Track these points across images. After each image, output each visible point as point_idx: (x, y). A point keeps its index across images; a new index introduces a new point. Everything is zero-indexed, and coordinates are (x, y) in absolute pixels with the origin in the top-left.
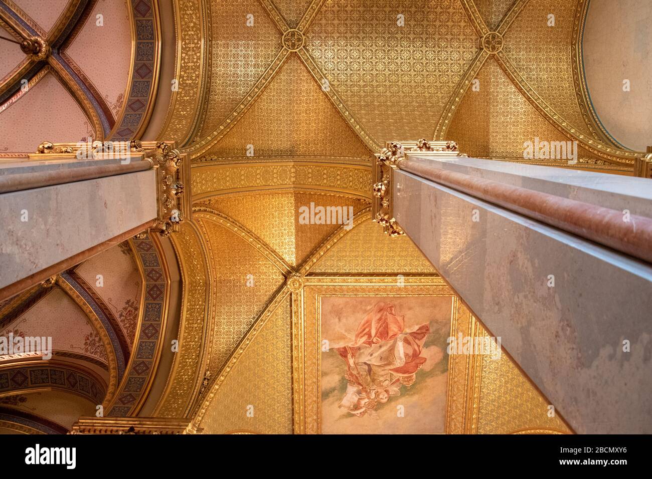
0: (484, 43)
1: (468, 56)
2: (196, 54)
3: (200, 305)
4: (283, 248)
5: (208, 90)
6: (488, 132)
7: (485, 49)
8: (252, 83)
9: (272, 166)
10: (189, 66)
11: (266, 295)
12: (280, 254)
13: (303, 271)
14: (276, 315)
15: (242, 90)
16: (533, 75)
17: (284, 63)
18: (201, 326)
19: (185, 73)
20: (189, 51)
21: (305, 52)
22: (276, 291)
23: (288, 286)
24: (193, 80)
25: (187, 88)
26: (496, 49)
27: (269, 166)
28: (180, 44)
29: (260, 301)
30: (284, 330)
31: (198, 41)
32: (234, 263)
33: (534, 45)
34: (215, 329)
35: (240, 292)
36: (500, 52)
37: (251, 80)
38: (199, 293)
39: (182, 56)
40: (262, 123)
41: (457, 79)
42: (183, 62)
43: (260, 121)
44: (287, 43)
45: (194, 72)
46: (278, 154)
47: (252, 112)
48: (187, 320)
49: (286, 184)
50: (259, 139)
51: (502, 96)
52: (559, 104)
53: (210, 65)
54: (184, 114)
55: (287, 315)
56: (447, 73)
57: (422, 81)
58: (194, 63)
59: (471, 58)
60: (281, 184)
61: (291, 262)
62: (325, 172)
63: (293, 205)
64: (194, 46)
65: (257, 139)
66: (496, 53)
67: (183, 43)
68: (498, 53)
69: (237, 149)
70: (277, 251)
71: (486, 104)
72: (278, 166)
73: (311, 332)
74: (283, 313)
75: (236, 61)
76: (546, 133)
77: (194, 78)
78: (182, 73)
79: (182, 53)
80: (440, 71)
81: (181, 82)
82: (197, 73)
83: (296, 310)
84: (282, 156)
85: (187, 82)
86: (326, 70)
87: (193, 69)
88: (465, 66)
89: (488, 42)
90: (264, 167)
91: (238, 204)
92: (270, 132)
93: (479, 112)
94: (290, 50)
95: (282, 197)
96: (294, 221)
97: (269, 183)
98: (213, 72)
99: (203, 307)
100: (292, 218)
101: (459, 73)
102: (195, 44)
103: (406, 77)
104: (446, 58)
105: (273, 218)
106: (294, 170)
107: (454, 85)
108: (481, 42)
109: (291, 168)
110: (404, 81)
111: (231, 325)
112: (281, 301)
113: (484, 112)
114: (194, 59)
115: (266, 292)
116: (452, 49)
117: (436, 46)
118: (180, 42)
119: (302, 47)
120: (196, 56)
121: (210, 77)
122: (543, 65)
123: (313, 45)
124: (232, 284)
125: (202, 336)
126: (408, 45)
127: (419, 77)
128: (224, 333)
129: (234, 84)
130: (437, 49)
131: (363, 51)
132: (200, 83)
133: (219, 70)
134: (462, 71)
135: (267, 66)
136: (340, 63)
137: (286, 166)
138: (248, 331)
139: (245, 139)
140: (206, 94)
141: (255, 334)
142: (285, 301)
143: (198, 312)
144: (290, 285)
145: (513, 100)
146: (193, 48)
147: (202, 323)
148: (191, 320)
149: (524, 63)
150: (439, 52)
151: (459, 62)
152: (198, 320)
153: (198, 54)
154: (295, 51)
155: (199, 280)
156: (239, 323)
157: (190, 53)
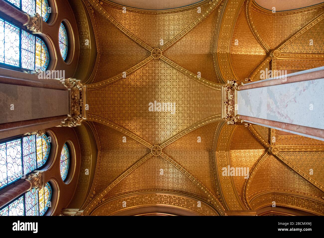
0: (157, 58)
1: (163, 65)
2: (163, 197)
3: (285, 197)
4: (256, 155)
5: (181, 192)
6: (200, 55)
7: (160, 57)
8: (177, 170)
9: (218, 162)
10: (169, 201)
11: (279, 164)
12: (259, 157)
13: (268, 146)
14: (289, 159)
15: (180, 176)
16: (172, 33)
17: (167, 155)
18: (296, 198)
19: (172, 202)
20: (161, 200)
21: (162, 145)
22: (277, 159)
23: (276, 154)
24: (176, 199)
25: (180, 202)
26: (160, 52)
27: (219, 164)
28: (158, 204)
29: (282, 167)
30: (296, 155)
31: (157, 196)
32: (263, 180)
33: (156, 33)
34: (297, 191)
35: (277, 177)
36: (161, 50)
37: (176, 170)
38: (278, 197)
39: (164, 204)
40: (197, 166)
41: (175, 71)
42: (167, 203)
43: (196, 167)
44: (158, 154)
45: (172, 198)
46: (211, 158)
47: (192, 171)
48: (292, 204)
49: (226, 155)
50: (205, 168)
51: (182, 48)
52: (187, 20)
53: (168, 190)
54: (195, 205)
55: (289, 153)
56: (172, 76)
57: (176, 88)
58: (167, 198)
59: (164, 64)
60: (227, 157)
61: (263, 152)
62: (222, 137)
63: (235, 150)
64: (159, 198)
65: (205, 169)
66: (161, 52)
67: (158, 203)
68: (162, 51)
69: (211, 180)
70: (258, 159)
71: (186, 56)
72: (218, 159)
73: (297, 141)
74: (288, 155)
75: (166, 178)
76: (202, 27)
77: (175, 199)
78: (173, 204)
79: (162, 203)
80: (171, 79)
81: (177, 205)
82: (173, 197)
83: (287, 150)
84: (213, 157)
85: (177, 202)
86: (170, 135)
87: (171, 199)
88: (168, 67)
89: (157, 56)
90: (219, 167)
91: (237, 179)
92: (201, 162)
93: (190, 60)
94: (161, 152)
95: (232, 156)
96: (243, 150)
97: (227, 164)
98: (171, 189)
99: (285, 196)
100: (242, 151)
101: (172, 70)
102: (158, 197)
103: (174, 96)
104: (164, 76)
105: (242, 161)
106: (219, 151)
107: (178, 73)
108: (156, 59)
109: (219, 152)
110: (176, 97)
111: (295, 183)
112: (282, 157)
113: (190, 57)
114: (165, 198)
115: (277, 164)
116: (160, 73)
117: (158, 81)
118: (157, 204)
119: (160, 147)
120: (164, 197)
121: (174, 191)
122: (167, 28)
123: (158, 141)
124: (273, 181)
125: (301, 198)
126: (158, 95)
127: (174, 90)
128: (299, 187)
129: (178, 179)
130: (160, 81)
131: (161, 117)
132: (178, 196)
133: (170, 186)
134: (170, 68)
135: (168, 163)
136: (167, 128)
137: (218, 155)
138: (298, 174)
139: (205, 176)
140: (183, 193)
141: (300, 171)
142: (282, 155)
143: (288, 199)
144: (275, 153)
145: (184, 43)
146: (160, 198)
147: (294, 197)
148: (292, 203)
149: (166, 37)
150: (161, 80)
151: (166, 70)
152: (293, 199)
153: (163, 196)
154: (161, 150)
155: (271, 197)
156: (294, 178)
157: (163, 200)
